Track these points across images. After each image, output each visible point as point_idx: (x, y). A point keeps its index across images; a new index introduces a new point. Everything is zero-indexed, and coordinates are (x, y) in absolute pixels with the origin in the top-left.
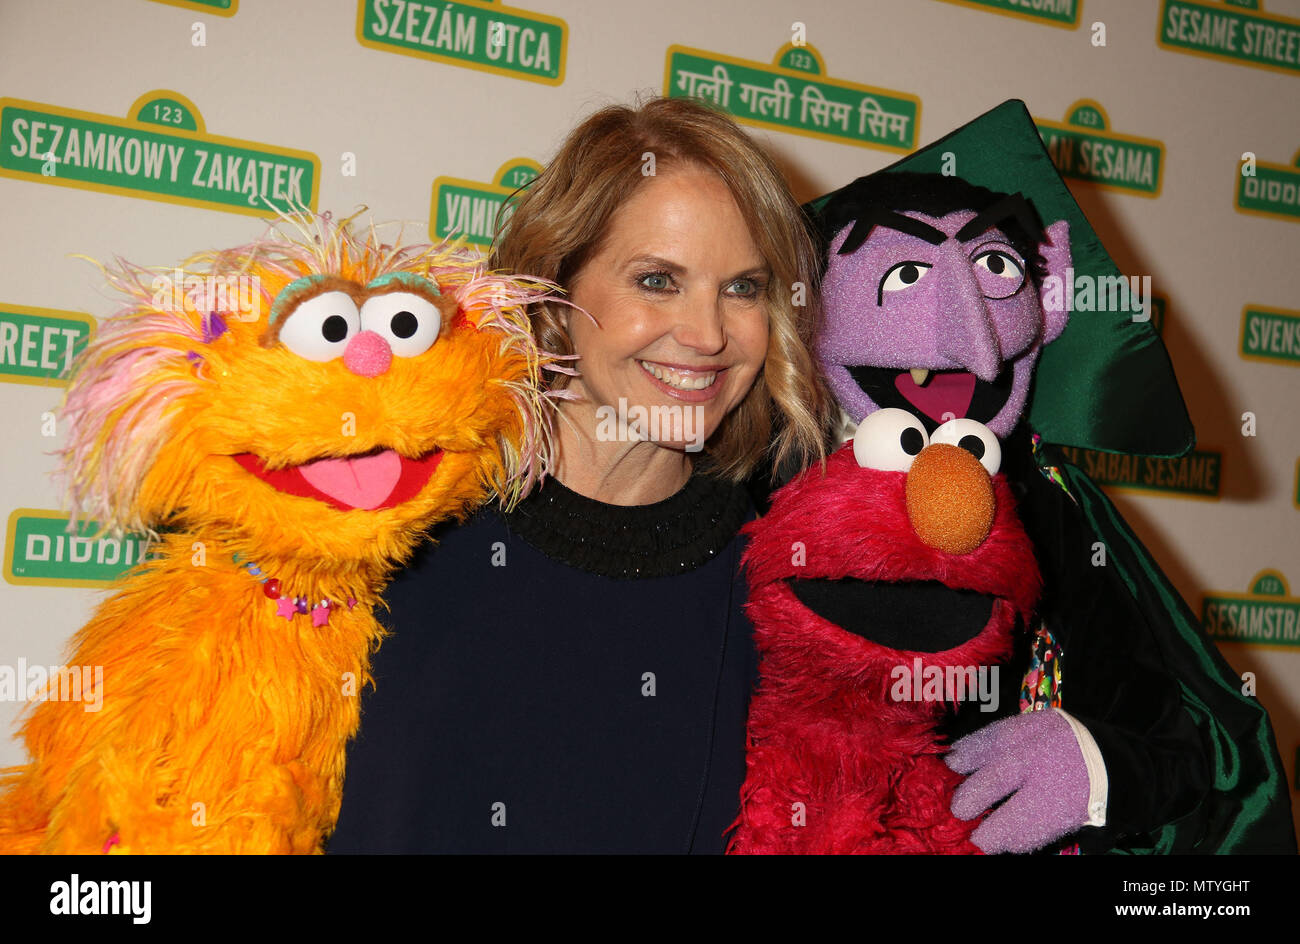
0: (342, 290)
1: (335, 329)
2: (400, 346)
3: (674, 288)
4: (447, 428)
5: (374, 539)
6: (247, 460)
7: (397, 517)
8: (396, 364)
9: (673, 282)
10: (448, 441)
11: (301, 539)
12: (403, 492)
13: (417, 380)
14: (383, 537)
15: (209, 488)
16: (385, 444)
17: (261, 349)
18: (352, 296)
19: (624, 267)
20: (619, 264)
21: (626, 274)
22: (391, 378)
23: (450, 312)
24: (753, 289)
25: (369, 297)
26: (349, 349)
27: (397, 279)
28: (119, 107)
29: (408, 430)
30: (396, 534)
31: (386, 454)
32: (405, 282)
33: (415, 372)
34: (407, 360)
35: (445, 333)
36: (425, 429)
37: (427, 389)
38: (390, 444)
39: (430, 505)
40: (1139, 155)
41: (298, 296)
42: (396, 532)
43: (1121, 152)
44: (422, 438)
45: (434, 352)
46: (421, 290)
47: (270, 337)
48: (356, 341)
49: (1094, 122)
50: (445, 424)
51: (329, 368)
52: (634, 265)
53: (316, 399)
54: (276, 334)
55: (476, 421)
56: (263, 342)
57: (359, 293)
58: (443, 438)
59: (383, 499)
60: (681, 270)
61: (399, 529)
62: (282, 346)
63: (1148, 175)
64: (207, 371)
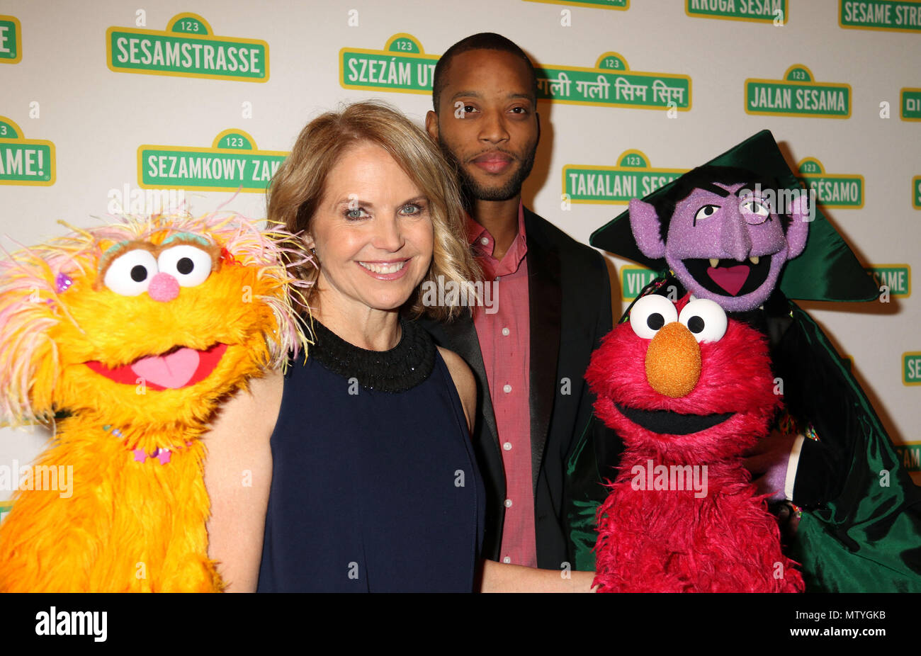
0: (142, 248)
1: (139, 274)
2: (183, 280)
3: (368, 216)
4: (221, 329)
5: (182, 407)
6: (94, 365)
7: (195, 391)
8: (182, 292)
9: (367, 212)
10: (223, 338)
11: (134, 412)
12: (201, 374)
13: (197, 300)
14: (188, 405)
15: (72, 387)
16: (180, 343)
17: (94, 293)
18: (150, 251)
19: (336, 207)
20: (333, 206)
21: (338, 211)
22: (180, 300)
23: (217, 254)
24: (416, 209)
25: (162, 251)
26: (150, 285)
27: (178, 238)
28: (206, 142)
29: (193, 332)
30: (199, 401)
31: (182, 351)
32: (183, 239)
33: (196, 296)
34: (191, 289)
35: (215, 269)
36: (206, 331)
37: (204, 306)
38: (185, 345)
39: (217, 381)
40: (835, 93)
41: (113, 255)
42: (197, 401)
43: (823, 93)
44: (205, 336)
45: (209, 281)
46: (194, 243)
47: (99, 284)
48: (155, 280)
49: (803, 78)
50: (220, 327)
51: (140, 299)
52: (341, 205)
53: (131, 320)
54: (102, 281)
55: (241, 324)
56: (95, 288)
57: (154, 248)
58: (220, 336)
59: (186, 380)
60: (369, 205)
61: (198, 398)
62: (107, 289)
63: (842, 105)
64: (60, 311)
